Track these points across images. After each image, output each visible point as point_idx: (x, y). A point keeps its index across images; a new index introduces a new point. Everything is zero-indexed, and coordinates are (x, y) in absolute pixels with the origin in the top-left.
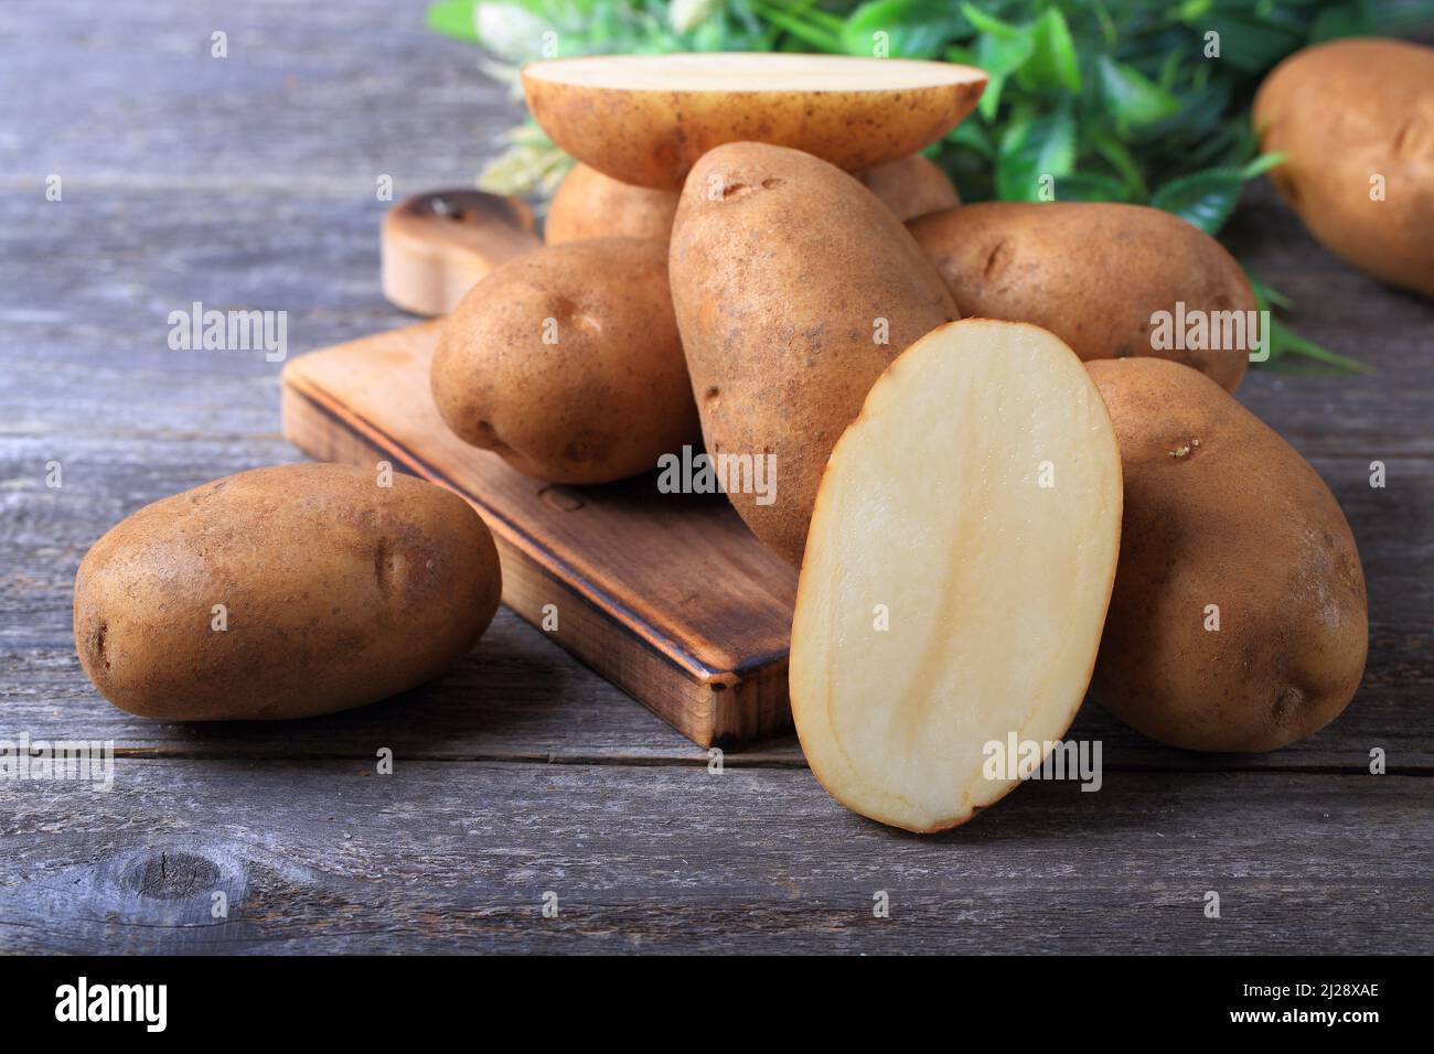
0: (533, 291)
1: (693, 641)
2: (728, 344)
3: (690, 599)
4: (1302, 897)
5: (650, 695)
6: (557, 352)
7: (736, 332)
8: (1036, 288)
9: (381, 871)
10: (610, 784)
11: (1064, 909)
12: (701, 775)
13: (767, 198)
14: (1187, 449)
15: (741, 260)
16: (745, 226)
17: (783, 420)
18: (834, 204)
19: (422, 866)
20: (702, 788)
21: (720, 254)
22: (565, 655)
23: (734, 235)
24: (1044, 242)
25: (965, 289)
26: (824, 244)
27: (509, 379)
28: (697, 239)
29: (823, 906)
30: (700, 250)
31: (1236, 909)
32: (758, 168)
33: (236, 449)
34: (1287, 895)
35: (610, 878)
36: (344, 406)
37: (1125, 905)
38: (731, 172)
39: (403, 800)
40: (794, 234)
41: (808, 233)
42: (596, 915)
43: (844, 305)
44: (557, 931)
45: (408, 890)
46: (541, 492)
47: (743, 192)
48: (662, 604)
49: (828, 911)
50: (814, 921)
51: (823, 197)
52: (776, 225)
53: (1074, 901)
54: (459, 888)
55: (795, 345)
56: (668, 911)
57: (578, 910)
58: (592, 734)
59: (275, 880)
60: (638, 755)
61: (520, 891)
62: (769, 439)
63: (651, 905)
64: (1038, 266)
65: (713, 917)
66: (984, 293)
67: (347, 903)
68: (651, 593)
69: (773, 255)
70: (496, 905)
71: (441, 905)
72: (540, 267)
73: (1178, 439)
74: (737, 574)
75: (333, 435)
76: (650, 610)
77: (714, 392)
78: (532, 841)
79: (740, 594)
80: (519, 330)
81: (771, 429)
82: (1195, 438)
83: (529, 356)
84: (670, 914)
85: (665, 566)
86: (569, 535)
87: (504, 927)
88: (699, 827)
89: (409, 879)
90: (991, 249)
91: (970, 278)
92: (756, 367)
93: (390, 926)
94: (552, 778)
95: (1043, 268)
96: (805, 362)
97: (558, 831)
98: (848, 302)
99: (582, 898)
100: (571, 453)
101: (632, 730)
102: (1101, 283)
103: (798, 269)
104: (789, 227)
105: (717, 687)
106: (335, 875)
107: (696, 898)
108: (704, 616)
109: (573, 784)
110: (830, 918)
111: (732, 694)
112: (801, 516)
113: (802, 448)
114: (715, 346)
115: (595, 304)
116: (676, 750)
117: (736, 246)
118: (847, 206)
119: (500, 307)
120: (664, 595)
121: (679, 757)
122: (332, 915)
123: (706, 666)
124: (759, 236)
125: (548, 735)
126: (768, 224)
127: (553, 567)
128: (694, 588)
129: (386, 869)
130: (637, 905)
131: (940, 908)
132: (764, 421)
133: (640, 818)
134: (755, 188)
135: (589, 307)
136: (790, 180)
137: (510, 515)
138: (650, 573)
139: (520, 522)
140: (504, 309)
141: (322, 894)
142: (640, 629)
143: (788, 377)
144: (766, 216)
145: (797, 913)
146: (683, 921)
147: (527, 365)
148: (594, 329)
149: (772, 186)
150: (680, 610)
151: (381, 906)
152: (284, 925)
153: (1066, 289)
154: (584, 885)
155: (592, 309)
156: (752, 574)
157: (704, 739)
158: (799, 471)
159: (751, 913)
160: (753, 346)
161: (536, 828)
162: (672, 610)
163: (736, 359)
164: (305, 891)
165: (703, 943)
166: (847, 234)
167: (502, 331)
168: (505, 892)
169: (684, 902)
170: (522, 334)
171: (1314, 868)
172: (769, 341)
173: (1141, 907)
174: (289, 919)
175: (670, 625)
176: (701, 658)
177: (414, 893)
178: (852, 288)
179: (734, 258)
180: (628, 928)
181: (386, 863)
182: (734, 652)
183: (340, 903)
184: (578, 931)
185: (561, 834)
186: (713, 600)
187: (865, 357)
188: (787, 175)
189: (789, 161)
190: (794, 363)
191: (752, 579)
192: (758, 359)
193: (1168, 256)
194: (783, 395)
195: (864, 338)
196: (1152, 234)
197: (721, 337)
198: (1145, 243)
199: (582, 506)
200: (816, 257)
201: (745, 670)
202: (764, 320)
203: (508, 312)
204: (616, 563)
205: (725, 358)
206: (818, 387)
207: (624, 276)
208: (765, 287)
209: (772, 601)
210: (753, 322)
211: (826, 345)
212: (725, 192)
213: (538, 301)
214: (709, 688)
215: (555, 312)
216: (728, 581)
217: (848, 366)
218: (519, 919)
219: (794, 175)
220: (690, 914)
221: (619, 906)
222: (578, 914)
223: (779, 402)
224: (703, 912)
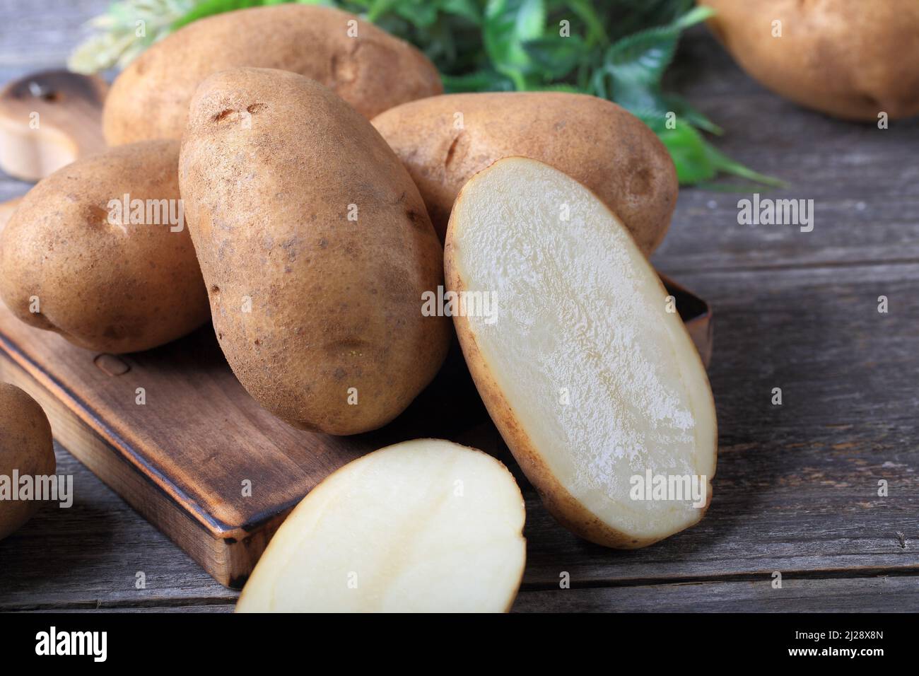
0: (69, 201)
1: (210, 498)
2: (222, 253)
3: (211, 457)
5: (181, 540)
6: (90, 254)
7: (227, 243)
13: (251, 120)
15: (229, 181)
16: (232, 150)
17: (268, 318)
18: (307, 124)
21: (212, 174)
22: (119, 500)
23: (222, 158)
24: (493, 136)
25: (431, 179)
26: (297, 163)
27: (52, 278)
28: (195, 160)
30: (197, 170)
32: (245, 94)
38: (223, 98)
40: (272, 156)
41: (283, 155)
43: (313, 216)
46: (96, 359)
47: (232, 116)
48: (188, 464)
51: (297, 119)
52: (257, 149)
55: (274, 254)
60: (170, 596)
62: (258, 334)
66: (446, 182)
68: (180, 453)
69: (253, 176)
72: (76, 179)
74: (251, 429)
76: (177, 471)
77: (216, 289)
79: (252, 450)
80: (58, 237)
81: (259, 325)
83: (67, 258)
85: (192, 426)
86: (116, 400)
90: (451, 143)
91: (434, 168)
92: (244, 272)
96: (283, 270)
98: (318, 214)
100: (111, 333)
101: (167, 572)
103: (274, 187)
104: (267, 150)
105: (229, 541)
108: (222, 473)
111: (243, 546)
112: (289, 395)
113: (285, 341)
114: (212, 253)
116: (202, 589)
117: (225, 168)
119: (42, 218)
120: (190, 455)
121: (205, 596)
123: (220, 523)
124: (243, 158)
126: (250, 147)
128: (214, 446)
132: (254, 319)
134: (242, 113)
136: (270, 104)
137: (68, 383)
138: (180, 433)
139: (77, 389)
140: (46, 218)
142: (168, 488)
143: (270, 282)
144: (249, 140)
147: (66, 266)
148: (121, 230)
149: (255, 111)
150: (202, 468)
156: (263, 429)
157: (224, 581)
158: (284, 359)
160: (241, 256)
162: (196, 469)
163: (228, 265)
166: (317, 153)
167: (44, 238)
170: (60, 240)
172: (254, 251)
175: (193, 484)
176: (217, 516)
178: (320, 201)
179: (223, 178)
182: (244, 509)
186: (230, 457)
187: (333, 262)
188: (268, 100)
189: (271, 85)
190: (274, 270)
191: (264, 434)
192: (245, 266)
193: (596, 141)
194: (267, 297)
195: (333, 245)
196: (582, 122)
197: (216, 246)
198: (576, 132)
199: (129, 370)
200: (290, 175)
201: (252, 525)
202: (249, 233)
203: (49, 222)
204: (154, 425)
205: (220, 264)
206: (294, 290)
207: (147, 182)
208: (248, 205)
209: (280, 455)
210: (240, 235)
211: (300, 253)
212: (218, 117)
213: (73, 210)
214: (223, 542)
215: (88, 219)
216: (244, 436)
217: (319, 270)
219: (274, 99)
223: (264, 303)
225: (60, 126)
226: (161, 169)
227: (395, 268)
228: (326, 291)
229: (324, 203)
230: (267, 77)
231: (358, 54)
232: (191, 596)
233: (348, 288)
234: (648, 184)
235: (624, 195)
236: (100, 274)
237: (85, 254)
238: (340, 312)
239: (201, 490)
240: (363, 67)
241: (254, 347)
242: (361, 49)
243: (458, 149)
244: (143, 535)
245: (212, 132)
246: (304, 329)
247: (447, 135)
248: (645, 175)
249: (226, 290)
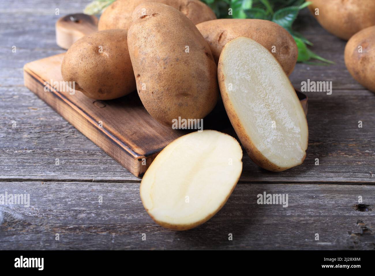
0: (89, 45)
1: (133, 146)
2: (142, 62)
3: (134, 134)
4: (306, 221)
5: (122, 161)
7: (144, 59)
9: (42, 214)
10: (109, 188)
12: (136, 186)
13: (154, 19)
15: (145, 38)
16: (147, 28)
17: (157, 84)
18: (173, 21)
19: (54, 213)
20: (136, 189)
21: (140, 36)
23: (144, 30)
24: (235, 32)
25: (213, 46)
26: (169, 33)
27: (82, 70)
28: (134, 31)
30: (134, 35)
31: (287, 225)
32: (152, 10)
33: (11, 89)
34: (301, 220)
35: (108, 216)
36: (40, 77)
39: (50, 194)
40: (161, 30)
41: (165, 30)
42: (102, 228)
43: (174, 50)
44: (91, 232)
45: (49, 220)
46: (94, 102)
47: (147, 17)
48: (125, 135)
51: (170, 19)
52: (156, 27)
54: (64, 220)
55: (160, 62)
56: (124, 226)
57: (97, 226)
58: (105, 173)
59: (11, 218)
60: (118, 179)
61: (81, 221)
62: (153, 90)
63: (118, 225)
65: (136, 228)
66: (218, 47)
67: (31, 224)
68: (123, 132)
69: (154, 36)
70: (74, 225)
71: (58, 225)
72: (92, 38)
74: (148, 126)
75: (37, 85)
76: (122, 137)
77: (139, 75)
78: (86, 205)
79: (148, 132)
80: (85, 56)
81: (154, 87)
83: (87, 64)
84: (124, 227)
85: (127, 124)
86: (101, 115)
87: (76, 231)
88: (134, 201)
89: (50, 217)
90: (220, 34)
91: (214, 42)
92: (149, 68)
93: (43, 231)
94: (93, 186)
96: (163, 68)
97: (93, 202)
98: (175, 50)
99: (99, 223)
100: (100, 91)
101: (117, 172)
103: (161, 40)
104: (159, 28)
105: (140, 160)
106: (29, 216)
107: (131, 222)
108: (137, 139)
109: (99, 188)
112: (163, 112)
113: (162, 92)
114: (138, 62)
116: (129, 177)
117: (144, 33)
119: (79, 50)
120: (126, 133)
121: (130, 179)
122: (27, 228)
123: (137, 154)
124: (151, 31)
126: (153, 27)
128: (135, 131)
129: (43, 214)
130: (114, 224)
132: (152, 85)
133: (117, 198)
134: (150, 16)
137: (84, 109)
138: (123, 126)
139: (87, 111)
140: (81, 50)
141: (24, 222)
142: (118, 142)
143: (158, 72)
144: (153, 25)
146: (127, 229)
147: (87, 66)
148: (106, 55)
149: (155, 16)
150: (131, 137)
151: (41, 225)
152: (13, 231)
154: (100, 218)
155: (106, 50)
156: (152, 126)
157: (136, 175)
158: (162, 99)
160: (148, 63)
161: (87, 201)
162: (128, 137)
163: (144, 66)
164: (19, 221)
165: (133, 236)
166: (176, 30)
167: (80, 57)
168: (77, 221)
169: (128, 224)
171: (310, 213)
172: (153, 61)
174: (14, 229)
175: (127, 142)
176: (135, 151)
177: (51, 221)
178: (177, 45)
179: (143, 37)
180: (112, 231)
181: (44, 212)
182: (145, 150)
183: (29, 224)
184: (97, 232)
185: (94, 203)
186: (140, 134)
187: (180, 66)
188: (160, 12)
189: (161, 8)
190: (160, 68)
191: (152, 128)
193: (271, 35)
194: (157, 77)
195: (180, 60)
196: (266, 29)
197: (140, 60)
198: (264, 32)
199: (105, 106)
200: (167, 37)
201: (148, 155)
202: (152, 55)
203: (82, 51)
204: (113, 123)
205: (141, 66)
206: (166, 75)
207: (116, 40)
208: (152, 46)
209: (157, 134)
210: (148, 56)
211: (169, 62)
212: (142, 17)
213: (90, 48)
214: (138, 160)
215: (95, 51)
216: (145, 128)
217: (175, 68)
218: (81, 229)
219: (162, 12)
220: (129, 227)
221: (109, 225)
222: (98, 227)
223: (156, 79)
224: (133, 226)
225: (80, 31)
226: (120, 37)
227: (201, 70)
228: (177, 76)
229: (178, 46)
230: (159, 5)
231: (189, 6)
232: (125, 179)
233: (185, 75)
234: (288, 51)
235: (280, 54)
236: (99, 69)
237: (94, 62)
238: (182, 83)
239: (130, 143)
240: (190, 10)
241: (151, 94)
242: (190, 4)
243: (223, 36)
244: (108, 160)
245: (140, 22)
246: (169, 88)
247: (219, 31)
248: (287, 48)
249: (142, 75)
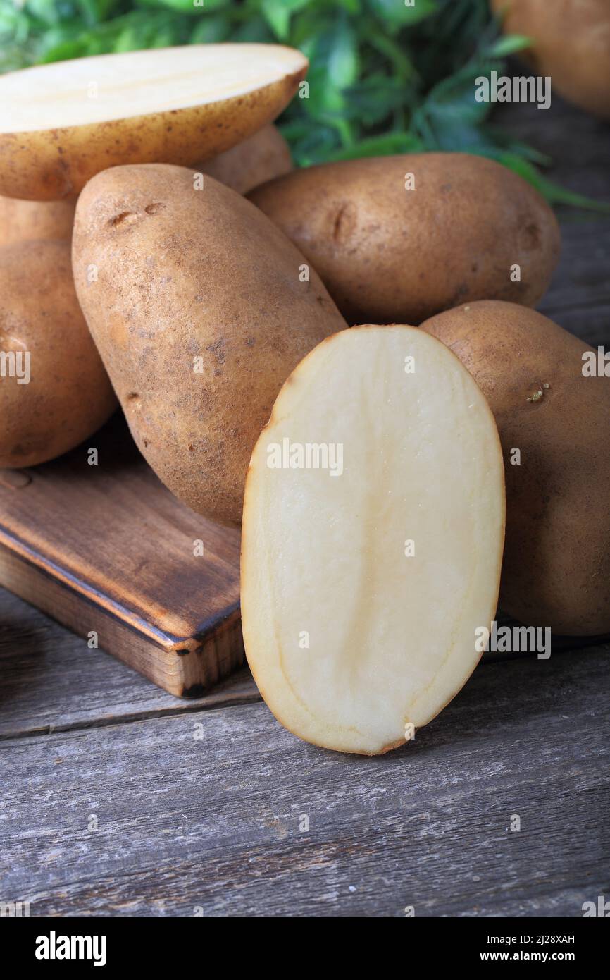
1: (152, 610)
2: (143, 360)
3: (141, 565)
5: (122, 653)
7: (148, 351)
8: (380, 247)
10: (106, 746)
11: (505, 809)
12: (180, 724)
13: (152, 222)
14: (540, 393)
15: (142, 287)
16: (139, 255)
17: (201, 423)
18: (210, 220)
20: (183, 737)
21: (122, 281)
22: (41, 616)
23: (131, 264)
24: (380, 205)
26: (209, 262)
28: (98, 268)
29: (308, 842)
30: (103, 278)
32: (139, 195)
35: (126, 845)
37: (553, 796)
38: (117, 201)
40: (183, 257)
41: (195, 254)
42: (122, 887)
43: (236, 316)
44: (93, 909)
47: (130, 219)
48: (118, 575)
49: (313, 846)
50: (303, 858)
51: (200, 216)
52: (167, 250)
53: (512, 799)
56: (183, 871)
57: (106, 884)
58: (81, 697)
60: (123, 713)
61: (54, 873)
62: (192, 440)
63: (166, 868)
64: (378, 227)
65: (220, 870)
68: (109, 565)
69: (168, 280)
70: (37, 892)
73: (532, 384)
74: (175, 532)
76: (110, 584)
77: (133, 396)
78: (55, 818)
79: (180, 553)
81: (193, 431)
82: (545, 382)
84: (184, 874)
85: (113, 534)
86: (27, 515)
88: (189, 778)
90: (336, 214)
91: (322, 242)
92: (171, 379)
94: (57, 748)
95: (383, 229)
96: (213, 373)
97: (73, 803)
98: (240, 312)
99: (107, 871)
100: (19, 450)
101: (113, 687)
102: (434, 235)
103: (192, 290)
104: (177, 251)
105: (182, 652)
107: (202, 853)
108: (157, 582)
109: (76, 752)
110: (316, 852)
111: (195, 656)
112: (228, 497)
113: (222, 445)
114: (130, 362)
115: (18, 325)
116: (153, 701)
117: (135, 274)
118: (221, 220)
120: (119, 566)
121: (158, 708)
123: (169, 635)
124: (153, 263)
125: (43, 705)
126: (159, 250)
127: (21, 550)
128: (142, 554)
130: (155, 870)
131: (404, 827)
132: (186, 425)
133: (137, 778)
134: (140, 215)
135: (13, 328)
138: (102, 544)
142: (106, 604)
143: (200, 386)
144: (155, 242)
145: (288, 853)
146: (196, 879)
149: (154, 211)
150: (136, 579)
153: (406, 245)
154: (106, 856)
155: (16, 330)
157: (176, 691)
158: (222, 463)
159: (250, 861)
160: (165, 362)
161: (54, 803)
162: (129, 580)
163: (151, 373)
165: (217, 899)
166: (227, 249)
168: (40, 876)
169: (193, 860)
172: (179, 357)
173: (567, 795)
175: (131, 597)
176: (164, 628)
178: (240, 298)
179: (135, 285)
180: (152, 895)
182: (190, 617)
184: (111, 906)
185: (76, 806)
186: (160, 563)
187: (262, 359)
188: (165, 199)
189: (163, 182)
190: (204, 373)
191: (189, 536)
192: (172, 373)
193: (484, 201)
194: (199, 402)
195: (260, 343)
196: (467, 183)
197: (135, 354)
198: (463, 193)
199: (30, 481)
200: (206, 276)
201: (203, 634)
202: (171, 339)
204: (73, 538)
205: (141, 372)
206: (226, 392)
207: (36, 291)
208: (167, 309)
209: (212, 556)
210: (162, 341)
211: (228, 355)
212: (115, 221)
214: (175, 654)
216: (168, 540)
217: (250, 369)
218: (59, 903)
219: (170, 197)
220: (200, 872)
221: (140, 873)
222: (107, 888)
223: (196, 408)
224: (211, 866)
226: (45, 276)
228: (259, 391)
229: (244, 300)
230: (156, 174)
232: (144, 710)
234: (537, 239)
239: (141, 603)
241: (188, 453)
243: (344, 220)
244: (76, 650)
245: (112, 237)
246: (240, 431)
247: (331, 206)
249: (150, 398)
